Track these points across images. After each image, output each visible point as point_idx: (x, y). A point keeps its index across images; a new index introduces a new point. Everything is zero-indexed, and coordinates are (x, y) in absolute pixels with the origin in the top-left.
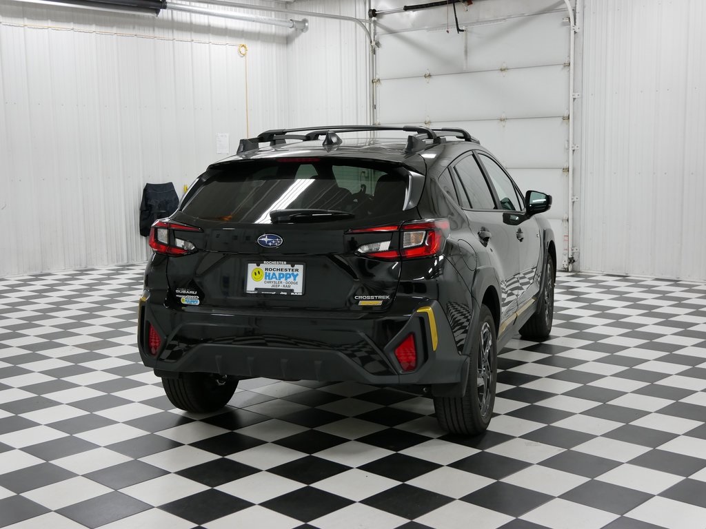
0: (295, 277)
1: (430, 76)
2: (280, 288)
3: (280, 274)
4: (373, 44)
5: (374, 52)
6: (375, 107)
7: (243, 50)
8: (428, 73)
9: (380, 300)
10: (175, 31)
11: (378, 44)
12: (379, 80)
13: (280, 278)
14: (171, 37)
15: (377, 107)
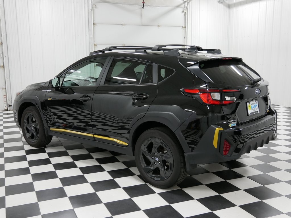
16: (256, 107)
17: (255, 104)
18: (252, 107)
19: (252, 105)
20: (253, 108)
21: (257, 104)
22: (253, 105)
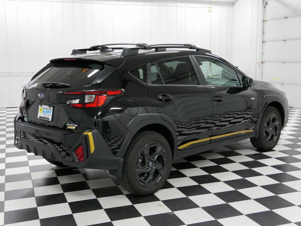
0: (50, 112)
1: (287, 17)
2: (46, 117)
3: (46, 111)
4: (264, 3)
5: (265, 7)
6: (263, 33)
7: (210, 9)
8: (286, 16)
9: (75, 126)
10: (177, 3)
11: (266, 4)
12: (266, 20)
13: (46, 113)
14: (175, 5)
15: (265, 33)
16: (49, 114)
17: (49, 110)
18: (43, 111)
19: (44, 109)
20: (45, 113)
21: (52, 111)
22: (46, 110)
